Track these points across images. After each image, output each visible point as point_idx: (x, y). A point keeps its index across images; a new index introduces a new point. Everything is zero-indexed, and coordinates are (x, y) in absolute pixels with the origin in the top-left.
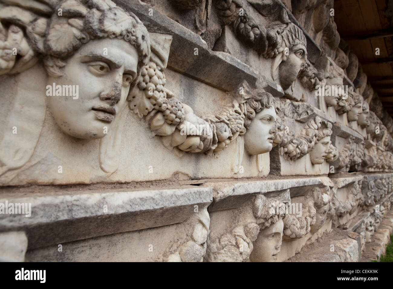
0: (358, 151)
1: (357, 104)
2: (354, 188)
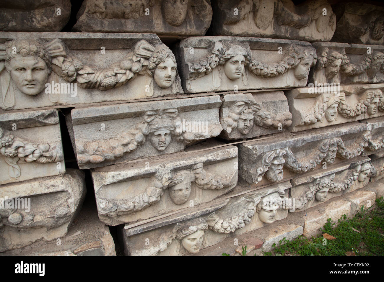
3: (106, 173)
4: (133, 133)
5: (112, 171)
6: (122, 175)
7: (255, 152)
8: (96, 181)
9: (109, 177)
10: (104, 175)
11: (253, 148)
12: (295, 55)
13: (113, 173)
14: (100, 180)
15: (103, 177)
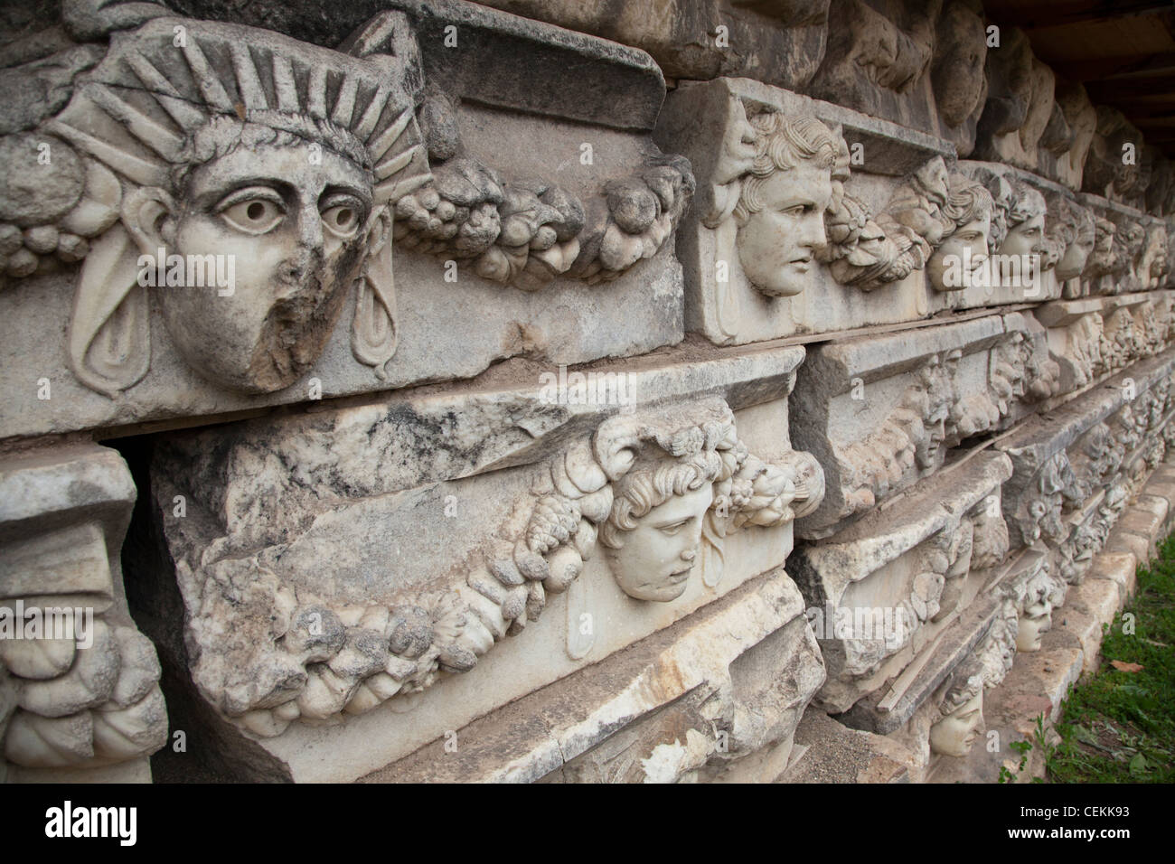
0: (999, 373)
1: (965, 225)
2: (941, 548)
3: (853, 546)
4: (905, 418)
5: (868, 536)
6: (896, 544)
7: (1028, 463)
8: (828, 573)
9: (867, 554)
10: (849, 552)
11: (1025, 454)
12: (1074, 221)
13: (871, 541)
14: (838, 570)
15: (847, 559)
